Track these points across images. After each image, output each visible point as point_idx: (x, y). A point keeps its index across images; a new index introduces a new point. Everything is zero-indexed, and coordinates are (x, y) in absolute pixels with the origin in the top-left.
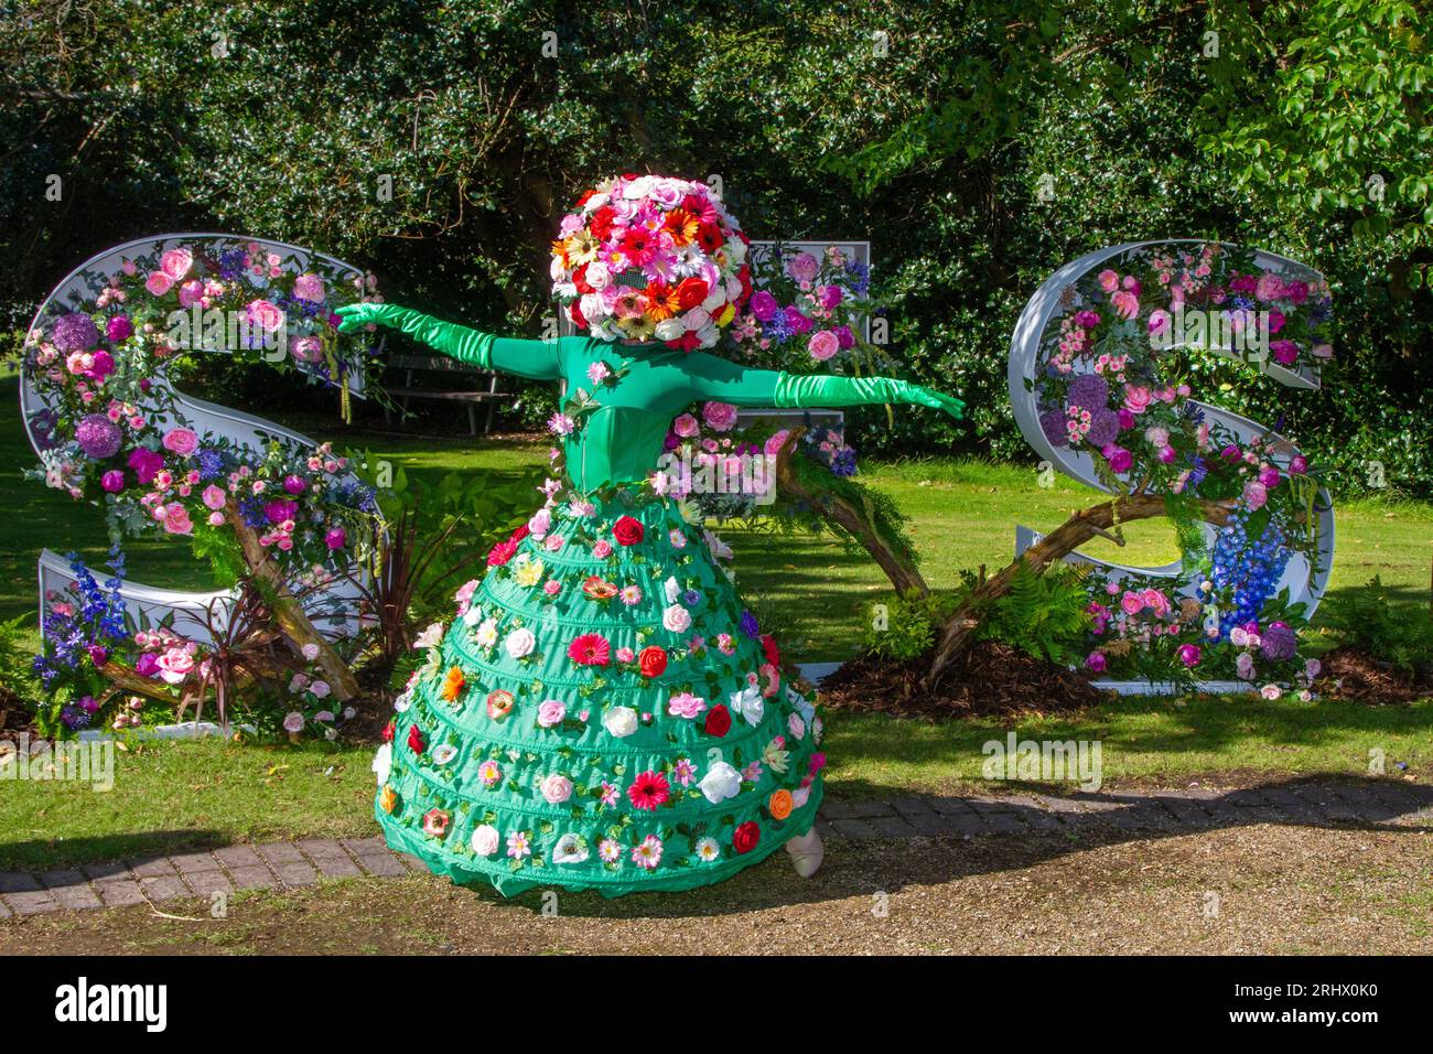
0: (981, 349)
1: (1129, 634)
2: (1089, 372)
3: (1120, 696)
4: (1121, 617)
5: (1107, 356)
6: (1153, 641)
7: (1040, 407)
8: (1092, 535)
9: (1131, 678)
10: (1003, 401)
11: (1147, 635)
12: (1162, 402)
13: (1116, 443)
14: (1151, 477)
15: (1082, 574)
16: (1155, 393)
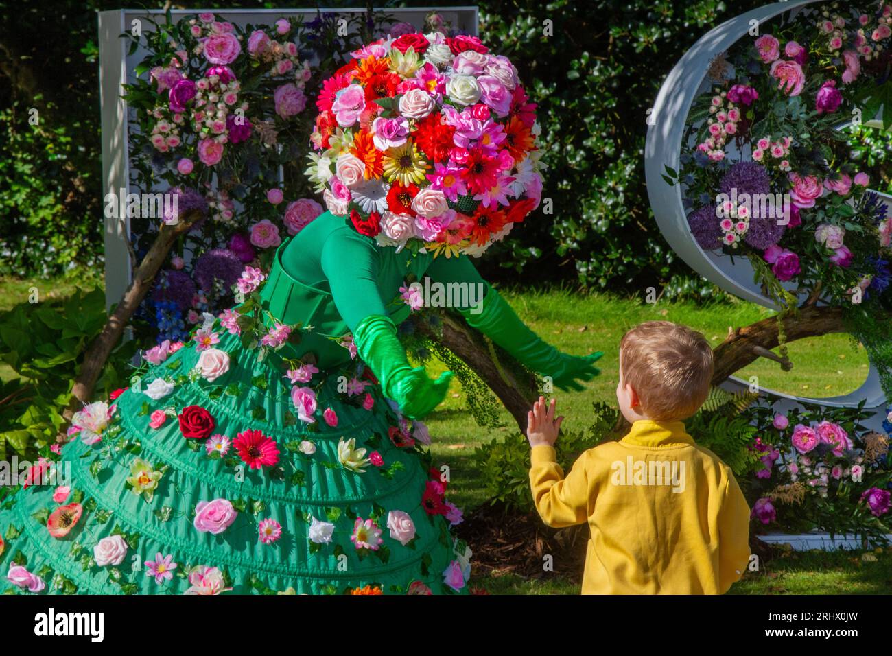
0: (560, 136)
1: (802, 477)
2: (746, 159)
3: (794, 552)
4: (791, 458)
5: (768, 139)
6: (832, 485)
7: (687, 203)
8: (755, 356)
9: (806, 531)
10: (592, 207)
11: (824, 478)
12: (836, 193)
13: (779, 244)
14: (824, 284)
15: (742, 406)
16: (827, 184)
